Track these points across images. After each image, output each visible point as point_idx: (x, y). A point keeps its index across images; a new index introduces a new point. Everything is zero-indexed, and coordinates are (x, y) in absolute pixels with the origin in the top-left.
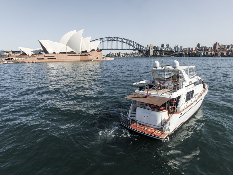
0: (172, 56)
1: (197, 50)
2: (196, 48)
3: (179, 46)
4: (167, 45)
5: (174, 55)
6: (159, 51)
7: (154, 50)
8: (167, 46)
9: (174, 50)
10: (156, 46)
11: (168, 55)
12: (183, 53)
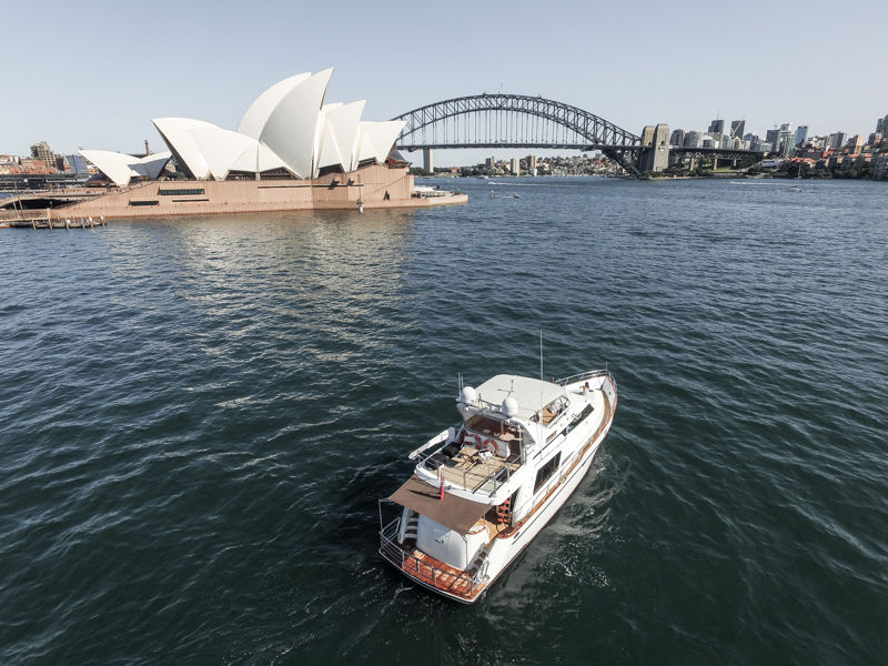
0: (752, 173)
1: (879, 146)
2: (872, 138)
3: (792, 129)
4: (734, 124)
5: (762, 170)
6: (694, 151)
7: (671, 147)
8: (738, 127)
9: (766, 148)
10: (687, 131)
11: (733, 168)
12: (806, 160)
